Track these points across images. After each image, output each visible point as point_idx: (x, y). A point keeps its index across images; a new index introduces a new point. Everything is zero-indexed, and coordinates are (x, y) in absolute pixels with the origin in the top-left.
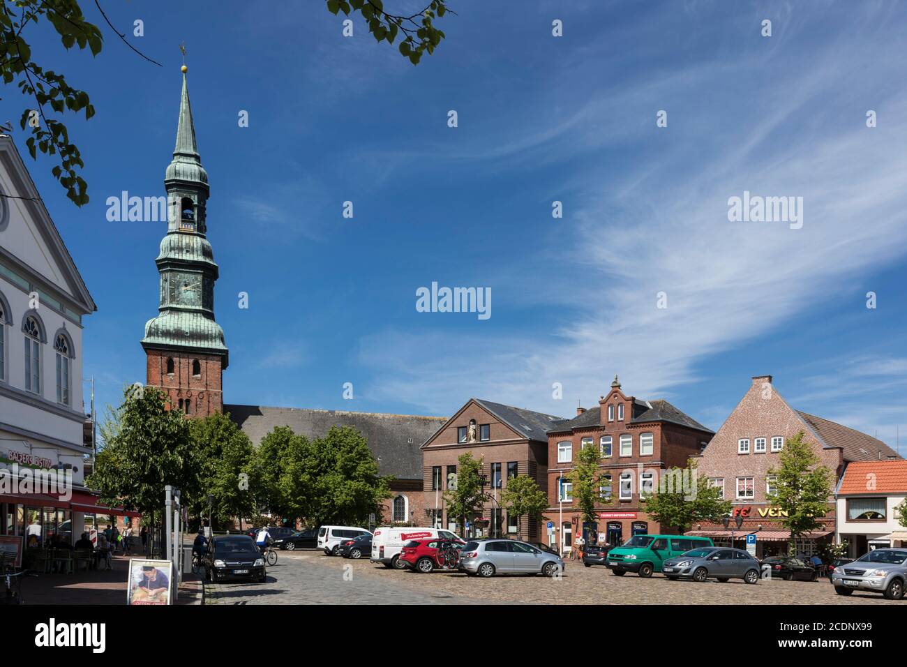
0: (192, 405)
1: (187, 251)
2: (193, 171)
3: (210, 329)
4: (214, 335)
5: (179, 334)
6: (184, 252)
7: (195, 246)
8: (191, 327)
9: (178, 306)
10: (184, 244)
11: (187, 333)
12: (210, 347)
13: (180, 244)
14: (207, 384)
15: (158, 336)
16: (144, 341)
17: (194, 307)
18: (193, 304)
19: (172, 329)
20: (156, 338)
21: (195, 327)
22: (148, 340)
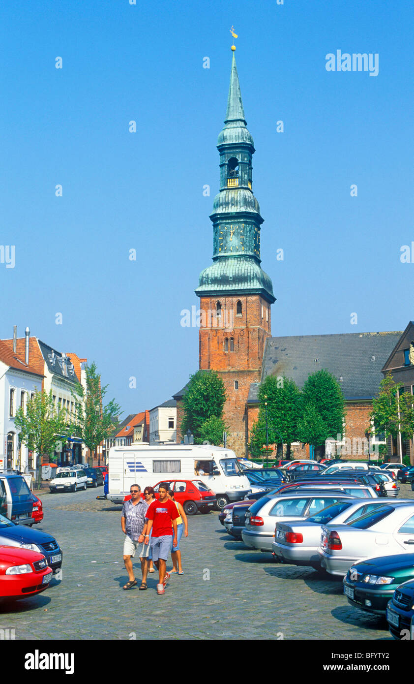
0: (236, 342)
1: (233, 205)
2: (237, 134)
3: (249, 271)
4: (252, 276)
5: (224, 280)
6: (230, 205)
7: (239, 199)
8: (234, 272)
9: (225, 254)
10: (230, 199)
11: (231, 278)
12: (249, 288)
13: (227, 200)
14: (247, 322)
15: (208, 284)
16: (197, 290)
17: (238, 253)
18: (237, 250)
19: (219, 276)
20: (207, 285)
21: (237, 272)
22: (200, 289)
